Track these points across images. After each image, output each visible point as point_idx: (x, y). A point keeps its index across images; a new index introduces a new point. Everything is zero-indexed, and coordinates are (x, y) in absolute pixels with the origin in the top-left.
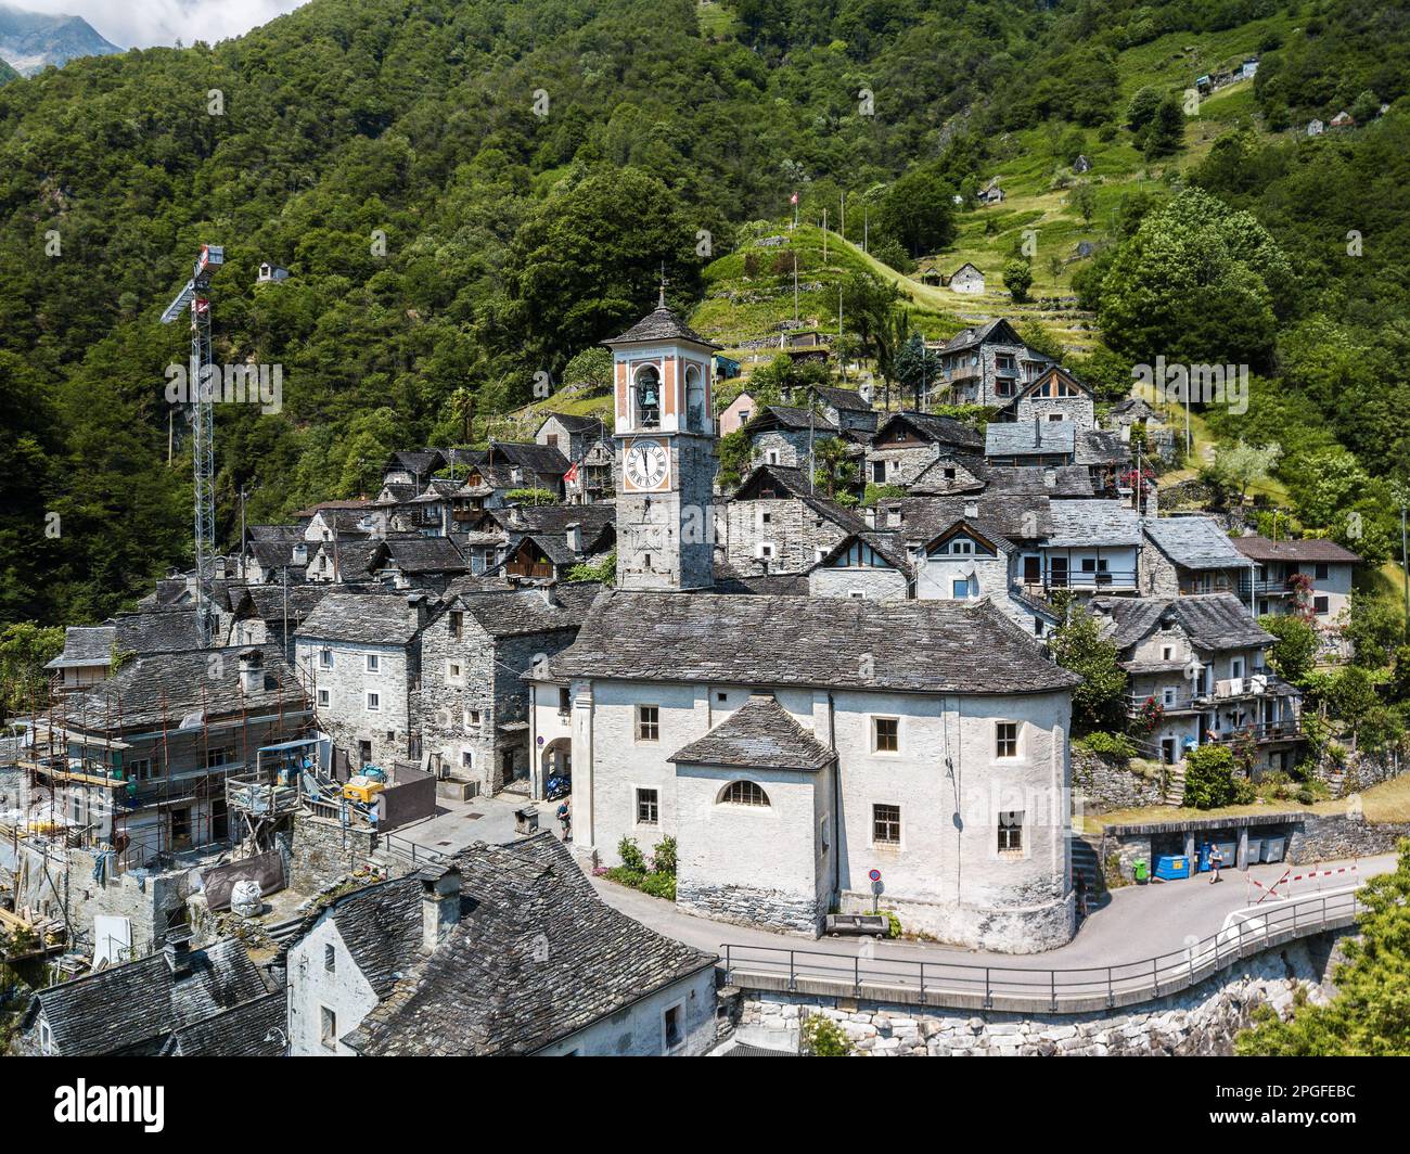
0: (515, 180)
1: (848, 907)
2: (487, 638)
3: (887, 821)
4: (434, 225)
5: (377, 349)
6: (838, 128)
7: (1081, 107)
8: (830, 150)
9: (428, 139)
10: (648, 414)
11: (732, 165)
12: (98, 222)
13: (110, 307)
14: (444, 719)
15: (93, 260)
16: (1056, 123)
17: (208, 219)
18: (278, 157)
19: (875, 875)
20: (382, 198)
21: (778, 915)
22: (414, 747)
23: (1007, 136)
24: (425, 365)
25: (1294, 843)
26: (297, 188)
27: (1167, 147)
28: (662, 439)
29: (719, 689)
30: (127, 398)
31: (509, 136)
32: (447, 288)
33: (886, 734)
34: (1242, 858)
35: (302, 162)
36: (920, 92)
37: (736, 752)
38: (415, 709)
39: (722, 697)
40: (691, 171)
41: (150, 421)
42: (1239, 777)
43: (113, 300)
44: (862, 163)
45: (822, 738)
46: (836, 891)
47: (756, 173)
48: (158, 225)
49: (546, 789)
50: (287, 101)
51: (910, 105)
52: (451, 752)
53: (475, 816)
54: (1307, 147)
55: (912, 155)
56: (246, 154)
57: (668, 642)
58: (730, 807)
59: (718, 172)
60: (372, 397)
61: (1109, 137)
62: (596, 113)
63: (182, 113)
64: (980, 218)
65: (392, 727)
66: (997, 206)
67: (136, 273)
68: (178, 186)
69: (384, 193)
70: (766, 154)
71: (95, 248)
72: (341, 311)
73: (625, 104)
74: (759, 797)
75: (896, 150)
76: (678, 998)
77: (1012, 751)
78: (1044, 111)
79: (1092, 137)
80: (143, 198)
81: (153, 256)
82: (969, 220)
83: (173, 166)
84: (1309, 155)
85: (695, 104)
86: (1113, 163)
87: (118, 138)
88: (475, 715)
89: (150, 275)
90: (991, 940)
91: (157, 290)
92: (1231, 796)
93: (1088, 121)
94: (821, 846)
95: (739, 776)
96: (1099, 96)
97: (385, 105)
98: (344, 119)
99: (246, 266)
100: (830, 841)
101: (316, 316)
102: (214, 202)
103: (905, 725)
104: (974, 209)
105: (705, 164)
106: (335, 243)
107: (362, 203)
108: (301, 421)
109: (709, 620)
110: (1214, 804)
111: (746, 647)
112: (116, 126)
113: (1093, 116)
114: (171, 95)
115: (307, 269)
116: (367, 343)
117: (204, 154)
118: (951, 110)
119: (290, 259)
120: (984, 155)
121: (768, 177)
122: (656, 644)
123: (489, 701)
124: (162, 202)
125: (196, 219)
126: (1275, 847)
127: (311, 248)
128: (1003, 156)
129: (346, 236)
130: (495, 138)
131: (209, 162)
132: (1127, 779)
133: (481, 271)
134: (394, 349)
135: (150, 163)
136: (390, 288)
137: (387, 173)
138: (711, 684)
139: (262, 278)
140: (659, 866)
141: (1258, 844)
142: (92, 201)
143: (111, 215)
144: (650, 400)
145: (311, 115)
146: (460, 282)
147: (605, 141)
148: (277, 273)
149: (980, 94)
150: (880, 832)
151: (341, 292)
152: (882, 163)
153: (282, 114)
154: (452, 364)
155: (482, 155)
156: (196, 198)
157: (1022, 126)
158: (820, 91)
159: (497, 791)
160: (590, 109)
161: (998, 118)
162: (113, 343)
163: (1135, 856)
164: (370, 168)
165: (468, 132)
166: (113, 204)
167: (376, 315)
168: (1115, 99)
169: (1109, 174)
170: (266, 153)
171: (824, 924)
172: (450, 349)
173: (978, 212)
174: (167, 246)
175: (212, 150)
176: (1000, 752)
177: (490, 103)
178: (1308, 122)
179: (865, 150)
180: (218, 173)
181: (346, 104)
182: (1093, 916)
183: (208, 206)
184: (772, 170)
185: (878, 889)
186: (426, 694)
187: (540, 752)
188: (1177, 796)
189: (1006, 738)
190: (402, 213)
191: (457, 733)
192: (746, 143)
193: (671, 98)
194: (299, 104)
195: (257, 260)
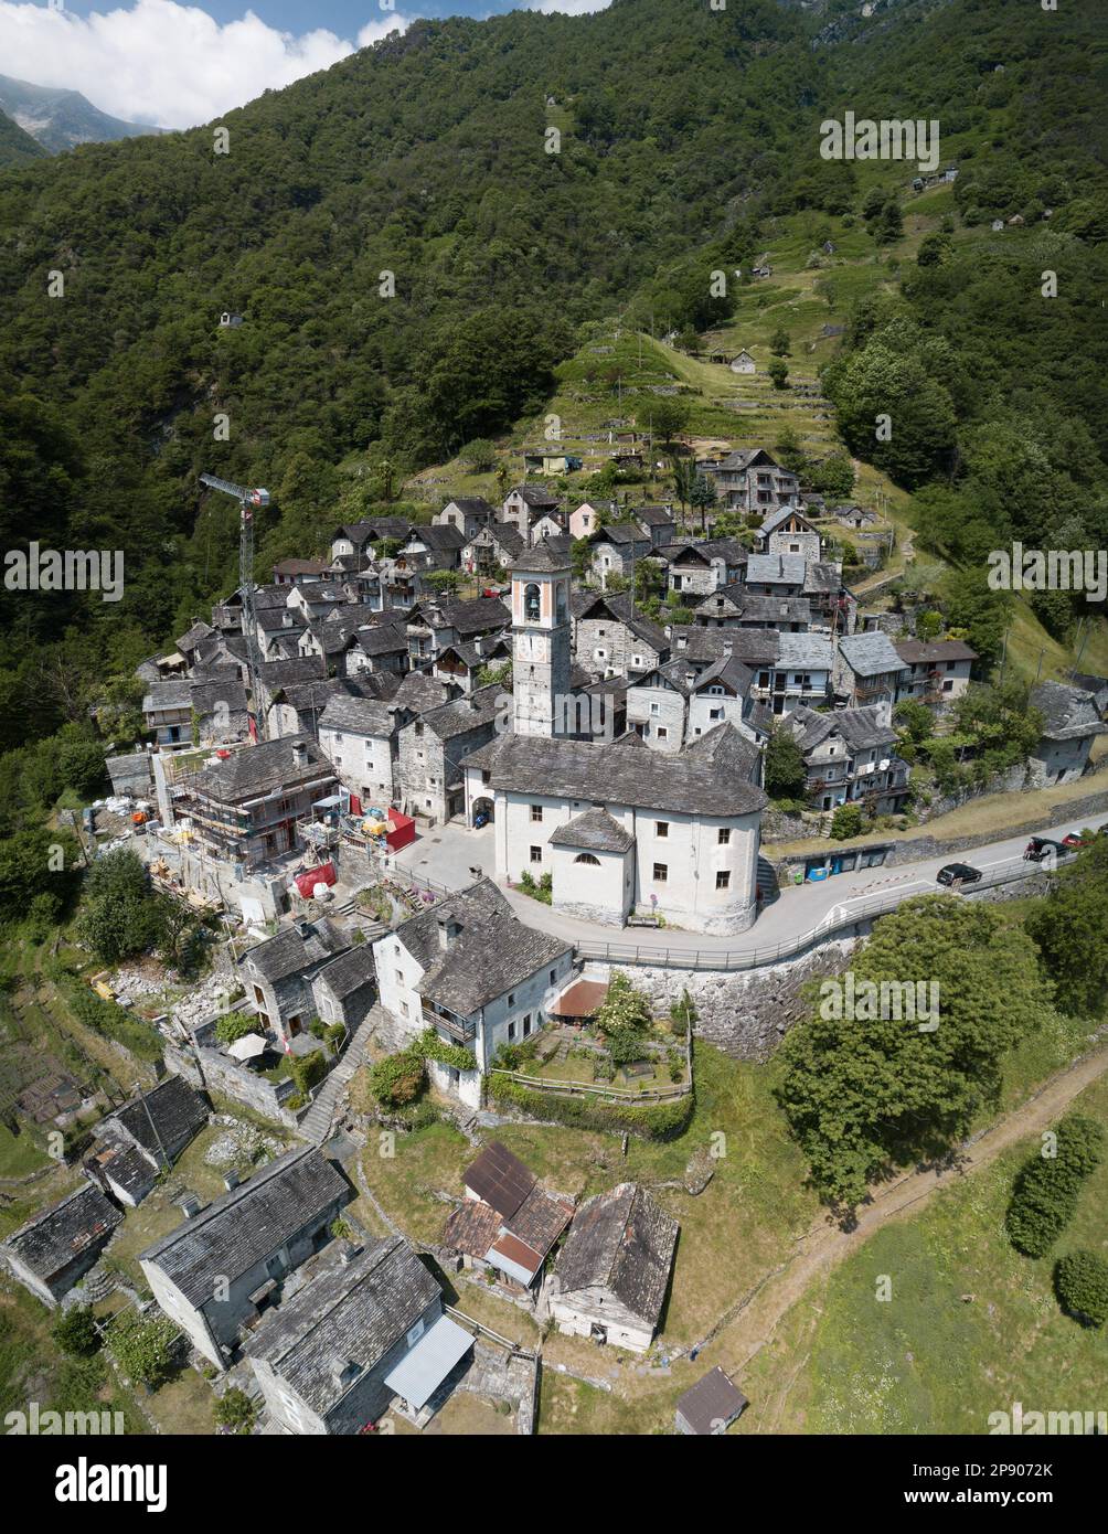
0: (411, 249)
1: (639, 911)
2: (439, 740)
3: (660, 871)
4: (351, 285)
5: (308, 380)
6: (650, 204)
7: (829, 201)
8: (644, 222)
9: (346, 215)
10: (533, 613)
11: (572, 235)
12: (99, 276)
13: (107, 340)
14: (414, 780)
15: (96, 304)
16: (810, 213)
17: (180, 271)
18: (234, 224)
19: (653, 897)
20: (312, 261)
21: (604, 918)
22: (397, 793)
23: (775, 219)
24: (345, 395)
25: (888, 856)
26: (247, 246)
27: (892, 236)
28: (542, 632)
29: (575, 803)
30: (120, 414)
31: (407, 213)
32: (361, 334)
33: (662, 829)
34: (857, 866)
35: (251, 226)
36: (710, 179)
37: (584, 839)
38: (396, 774)
39: (577, 805)
40: (541, 241)
41: (136, 433)
42: (865, 820)
43: (109, 335)
44: (669, 231)
45: (629, 830)
46: (633, 902)
47: (589, 241)
48: (143, 277)
49: (475, 823)
50: (241, 180)
51: (704, 189)
52: (419, 800)
53: (437, 841)
54: (986, 262)
55: (706, 226)
56: (210, 221)
57: (548, 770)
58: (580, 865)
59: (561, 240)
60: (304, 418)
61: (849, 224)
62: (471, 195)
63: (163, 192)
64: (754, 291)
65: (383, 782)
66: (767, 281)
67: (127, 315)
68: (159, 246)
69: (314, 257)
70: (597, 226)
71: (98, 295)
72: (283, 350)
73: (491, 189)
74: (595, 861)
75: (693, 222)
76: (556, 966)
77: (727, 841)
78: (802, 202)
79: (836, 224)
80: (134, 257)
81: (140, 302)
82: (746, 292)
83: (156, 231)
84: (987, 268)
85: (544, 188)
86: (852, 248)
87: (116, 211)
88: (433, 781)
89: (137, 315)
90: (710, 930)
91: (142, 328)
92: (858, 830)
93: (834, 211)
94: (627, 883)
95: (585, 852)
96: (841, 193)
97: (314, 181)
98: (282, 193)
99: (210, 314)
100: (631, 880)
101: (263, 353)
102: (185, 258)
103: (672, 826)
104: (750, 283)
105: (552, 235)
106: (278, 297)
107: (297, 265)
108: (251, 435)
109: (570, 757)
110: (847, 836)
111: (590, 777)
112: (115, 202)
113: (837, 207)
114: (156, 178)
115: (256, 316)
116: (302, 376)
117: (179, 220)
118: (733, 192)
119: (244, 308)
120: (758, 235)
121: (597, 244)
122: (541, 771)
123: (441, 775)
124: (147, 259)
125: (171, 271)
126: (878, 859)
127: (260, 301)
128: (771, 236)
129: (286, 292)
130: (396, 215)
131: (182, 227)
132: (800, 824)
133: (387, 322)
134: (319, 381)
135: (139, 229)
136: (318, 332)
137: (317, 242)
138: (570, 799)
139: (223, 323)
140: (543, 887)
141: (868, 858)
142: (95, 259)
143: (110, 269)
144: (533, 606)
145: (259, 191)
146: (371, 329)
147: (478, 217)
148: (234, 319)
149: (755, 181)
150: (657, 876)
151: (282, 336)
152: (683, 232)
153: (237, 190)
154: (365, 395)
155: (386, 229)
156: (172, 254)
157: (785, 212)
158: (636, 176)
159: (447, 821)
160: (466, 192)
161: (768, 206)
162: (110, 371)
163: (797, 871)
164: (304, 238)
165: (377, 210)
166: (111, 262)
167: (309, 355)
168: (853, 192)
169: (849, 256)
170: (225, 220)
171: (626, 921)
172: (364, 383)
173: (752, 285)
174: (149, 294)
175: (185, 217)
176: (720, 842)
177: (392, 186)
178: (993, 220)
179: (670, 223)
180: (189, 235)
181: (284, 181)
182: (767, 909)
183: (180, 260)
184: (600, 238)
185: (655, 903)
186: (403, 766)
187: (471, 803)
188: (827, 833)
189: (724, 836)
190: (328, 273)
191: (422, 789)
192: (583, 216)
193: (527, 183)
194: (249, 182)
195: (220, 310)
